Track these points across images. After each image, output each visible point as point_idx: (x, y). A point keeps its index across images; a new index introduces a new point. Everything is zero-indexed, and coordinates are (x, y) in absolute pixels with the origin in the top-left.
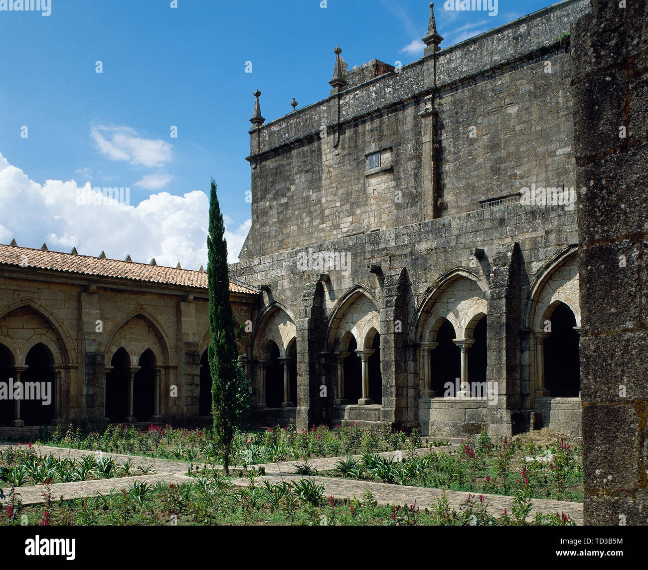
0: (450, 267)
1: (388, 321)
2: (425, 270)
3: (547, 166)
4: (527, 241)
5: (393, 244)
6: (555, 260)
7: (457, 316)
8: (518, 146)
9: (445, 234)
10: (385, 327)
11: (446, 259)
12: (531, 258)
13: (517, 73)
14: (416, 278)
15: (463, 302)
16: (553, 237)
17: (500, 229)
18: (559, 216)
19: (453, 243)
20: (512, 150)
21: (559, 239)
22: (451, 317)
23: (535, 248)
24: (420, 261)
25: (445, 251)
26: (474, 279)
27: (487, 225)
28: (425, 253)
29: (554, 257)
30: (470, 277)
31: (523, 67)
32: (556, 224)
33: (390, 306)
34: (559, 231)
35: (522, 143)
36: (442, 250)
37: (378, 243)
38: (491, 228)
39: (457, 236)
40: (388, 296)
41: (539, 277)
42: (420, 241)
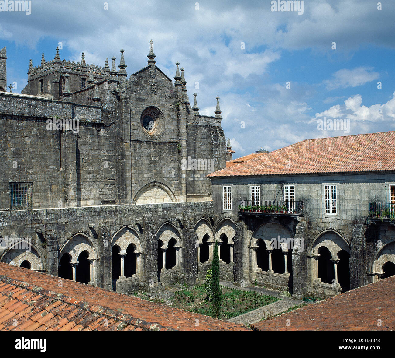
0: (76, 231)
1: (54, 258)
2: (64, 231)
3: (45, 172)
4: (109, 222)
5: (45, 218)
6: (118, 230)
7: (75, 251)
8: (30, 159)
9: (74, 216)
10: (53, 261)
11: (75, 227)
12: (111, 229)
13: (31, 123)
14: (60, 235)
15: (77, 245)
16: (118, 221)
17: (98, 216)
18: (120, 214)
19: (78, 220)
20: (27, 160)
21: (120, 222)
22: (71, 253)
23: (112, 225)
24: (62, 227)
25: (74, 224)
26: (87, 236)
27: (93, 214)
28: (64, 223)
29: (118, 229)
30: (85, 235)
31: (34, 121)
32: (119, 217)
33: (54, 250)
34: (121, 220)
35: (33, 158)
36: (72, 223)
37: (36, 216)
38: (95, 215)
39: (80, 217)
40: (52, 245)
41: (113, 236)
42: (61, 217)
